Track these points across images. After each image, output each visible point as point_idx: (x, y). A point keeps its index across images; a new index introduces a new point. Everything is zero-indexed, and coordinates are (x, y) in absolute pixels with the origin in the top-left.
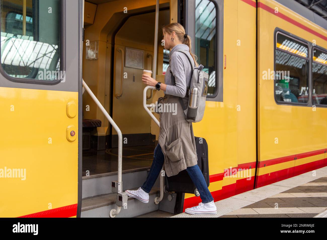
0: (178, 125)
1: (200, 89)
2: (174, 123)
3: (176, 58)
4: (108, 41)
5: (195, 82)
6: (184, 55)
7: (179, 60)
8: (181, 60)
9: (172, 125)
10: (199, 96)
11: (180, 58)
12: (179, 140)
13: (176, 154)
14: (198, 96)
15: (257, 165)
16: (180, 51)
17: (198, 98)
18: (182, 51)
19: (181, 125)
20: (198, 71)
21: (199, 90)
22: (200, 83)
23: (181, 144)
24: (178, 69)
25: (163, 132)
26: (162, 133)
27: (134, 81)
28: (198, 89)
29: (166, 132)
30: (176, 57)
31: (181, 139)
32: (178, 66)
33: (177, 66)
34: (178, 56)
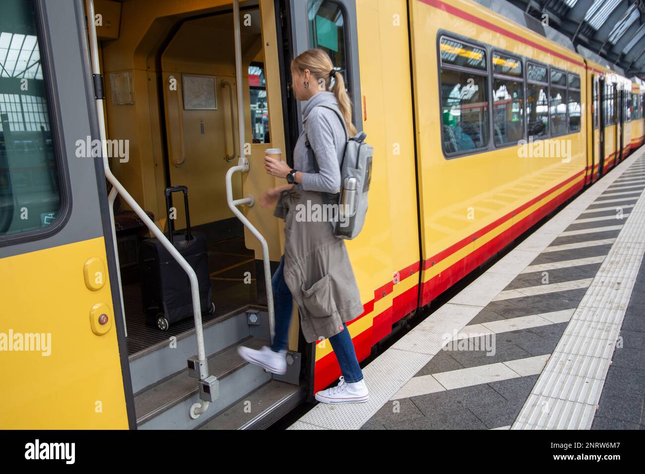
0: (322, 250)
1: (360, 179)
2: (314, 249)
3: (317, 120)
4: (149, 68)
5: (352, 167)
6: (334, 113)
7: (323, 123)
8: (328, 123)
9: (310, 250)
10: (358, 193)
11: (324, 120)
12: (326, 279)
13: (323, 306)
14: (356, 194)
15: (421, 266)
16: (325, 105)
17: (357, 196)
18: (329, 107)
19: (327, 250)
20: (355, 145)
21: (359, 181)
22: (360, 169)
23: (331, 286)
24: (321, 140)
25: (295, 264)
26: (291, 266)
27: (204, 133)
28: (358, 179)
29: (300, 264)
30: (318, 117)
31: (329, 276)
32: (322, 135)
33: (320, 136)
34: (321, 116)
